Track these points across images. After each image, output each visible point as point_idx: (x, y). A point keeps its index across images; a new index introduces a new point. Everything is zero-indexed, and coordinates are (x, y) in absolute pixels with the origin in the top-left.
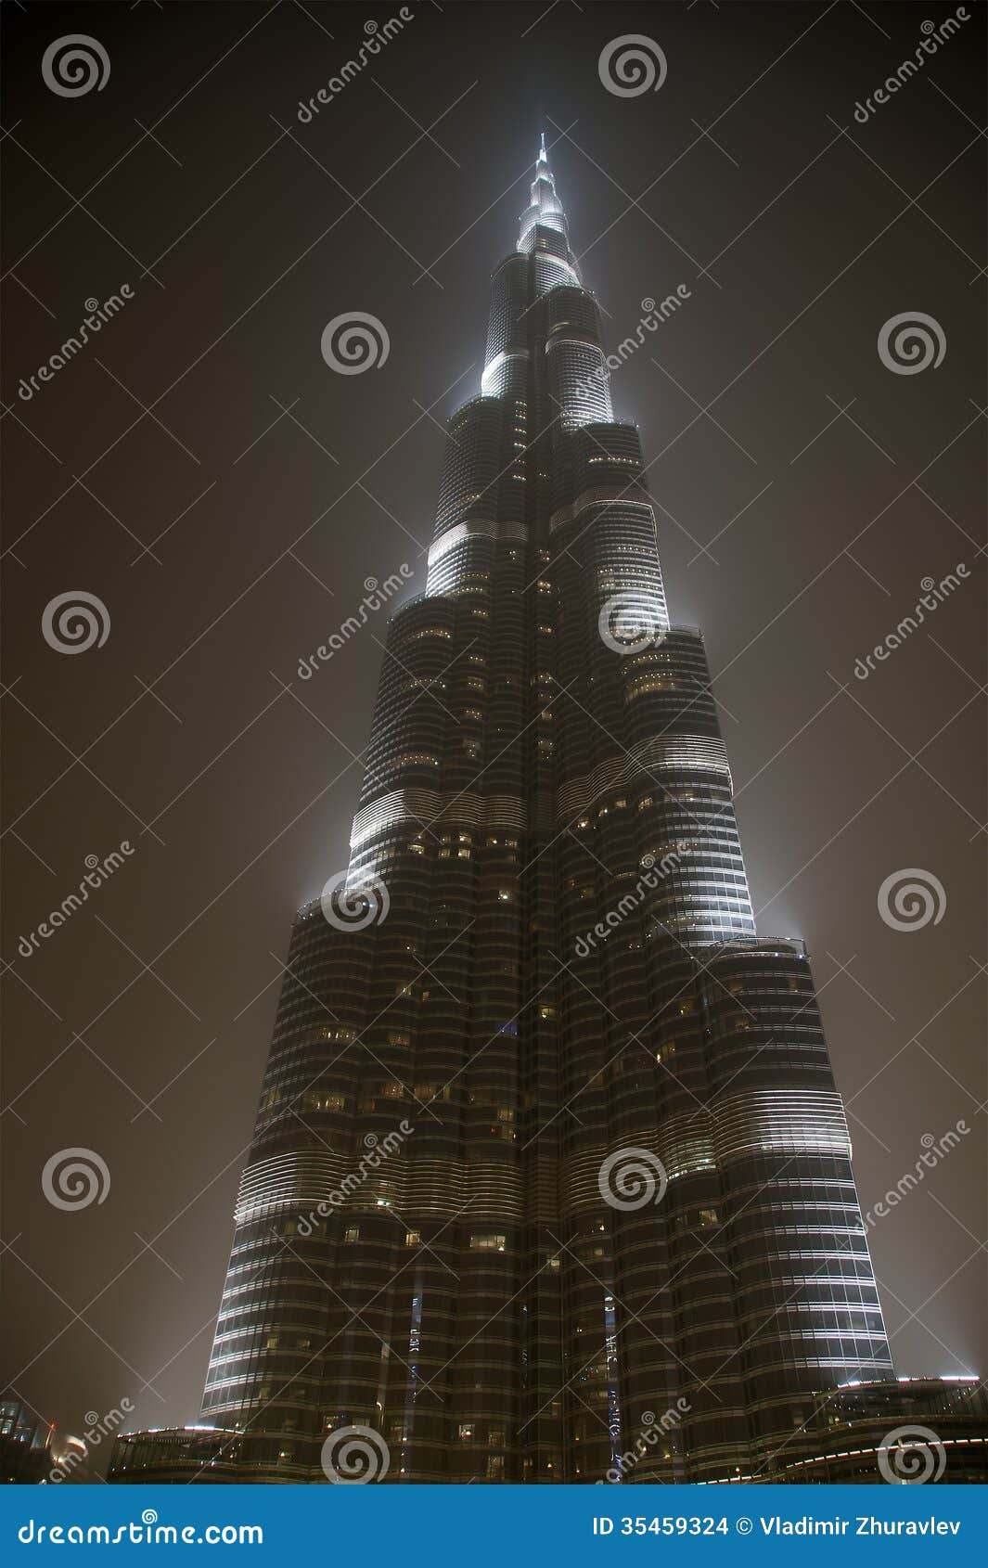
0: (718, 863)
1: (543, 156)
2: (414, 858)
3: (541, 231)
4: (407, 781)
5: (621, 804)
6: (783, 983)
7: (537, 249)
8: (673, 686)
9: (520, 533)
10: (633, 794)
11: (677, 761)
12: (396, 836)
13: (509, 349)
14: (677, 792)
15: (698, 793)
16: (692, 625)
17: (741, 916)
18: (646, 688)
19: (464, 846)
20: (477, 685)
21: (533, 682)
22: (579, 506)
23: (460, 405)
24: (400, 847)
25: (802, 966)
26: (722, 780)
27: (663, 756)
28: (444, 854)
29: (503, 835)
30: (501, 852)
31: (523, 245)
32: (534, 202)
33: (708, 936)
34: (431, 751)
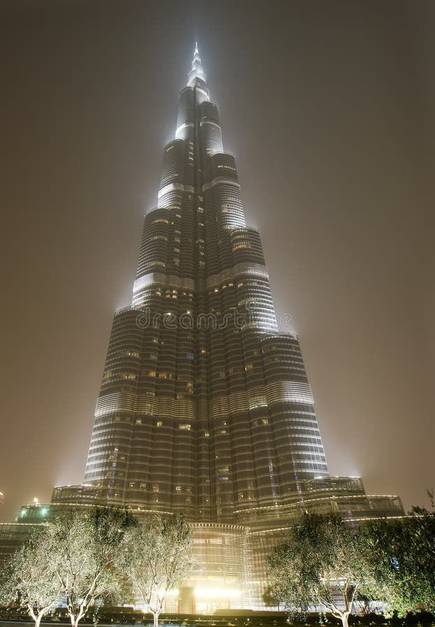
0: (265, 307)
1: (197, 51)
2: (157, 297)
3: (198, 80)
4: (155, 270)
5: (230, 285)
6: (291, 347)
7: (196, 86)
8: (250, 247)
9: (192, 190)
10: (235, 282)
11: (251, 272)
12: (152, 289)
13: (187, 122)
14: (252, 282)
15: (259, 283)
16: (255, 227)
17: (273, 325)
18: (240, 247)
19: (175, 294)
20: (178, 240)
21: (197, 242)
22: (214, 183)
23: (169, 141)
24: (153, 292)
25: (296, 342)
26: (266, 280)
27: (247, 270)
28: (168, 296)
29: (188, 292)
30: (187, 297)
31: (190, 84)
32: (194, 69)
33: (263, 330)
34: (163, 261)
